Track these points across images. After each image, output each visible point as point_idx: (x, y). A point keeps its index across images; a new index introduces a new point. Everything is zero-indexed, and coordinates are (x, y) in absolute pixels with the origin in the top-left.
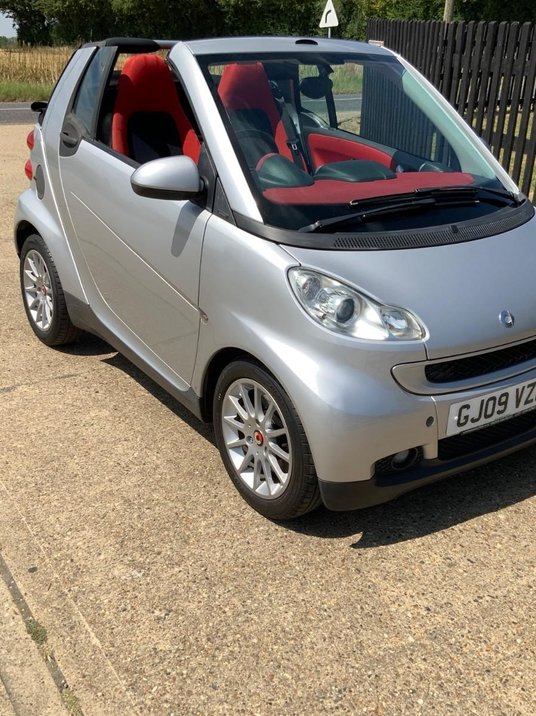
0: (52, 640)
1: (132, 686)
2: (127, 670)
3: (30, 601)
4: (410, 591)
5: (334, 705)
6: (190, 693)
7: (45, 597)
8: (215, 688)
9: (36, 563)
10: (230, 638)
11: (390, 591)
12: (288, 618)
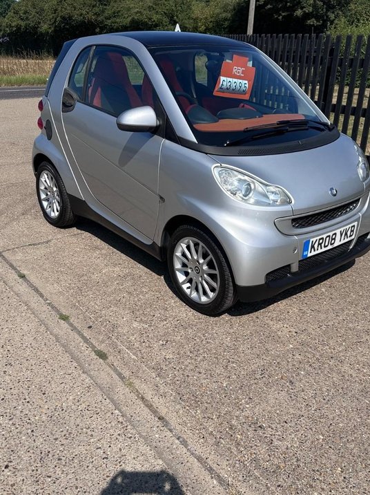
0: (110, 358)
1: (159, 375)
2: (153, 368)
3: (94, 342)
4: (285, 325)
5: (261, 377)
6: (188, 376)
7: (100, 339)
8: (200, 373)
9: (91, 324)
10: (202, 351)
11: (275, 326)
12: (228, 341)
